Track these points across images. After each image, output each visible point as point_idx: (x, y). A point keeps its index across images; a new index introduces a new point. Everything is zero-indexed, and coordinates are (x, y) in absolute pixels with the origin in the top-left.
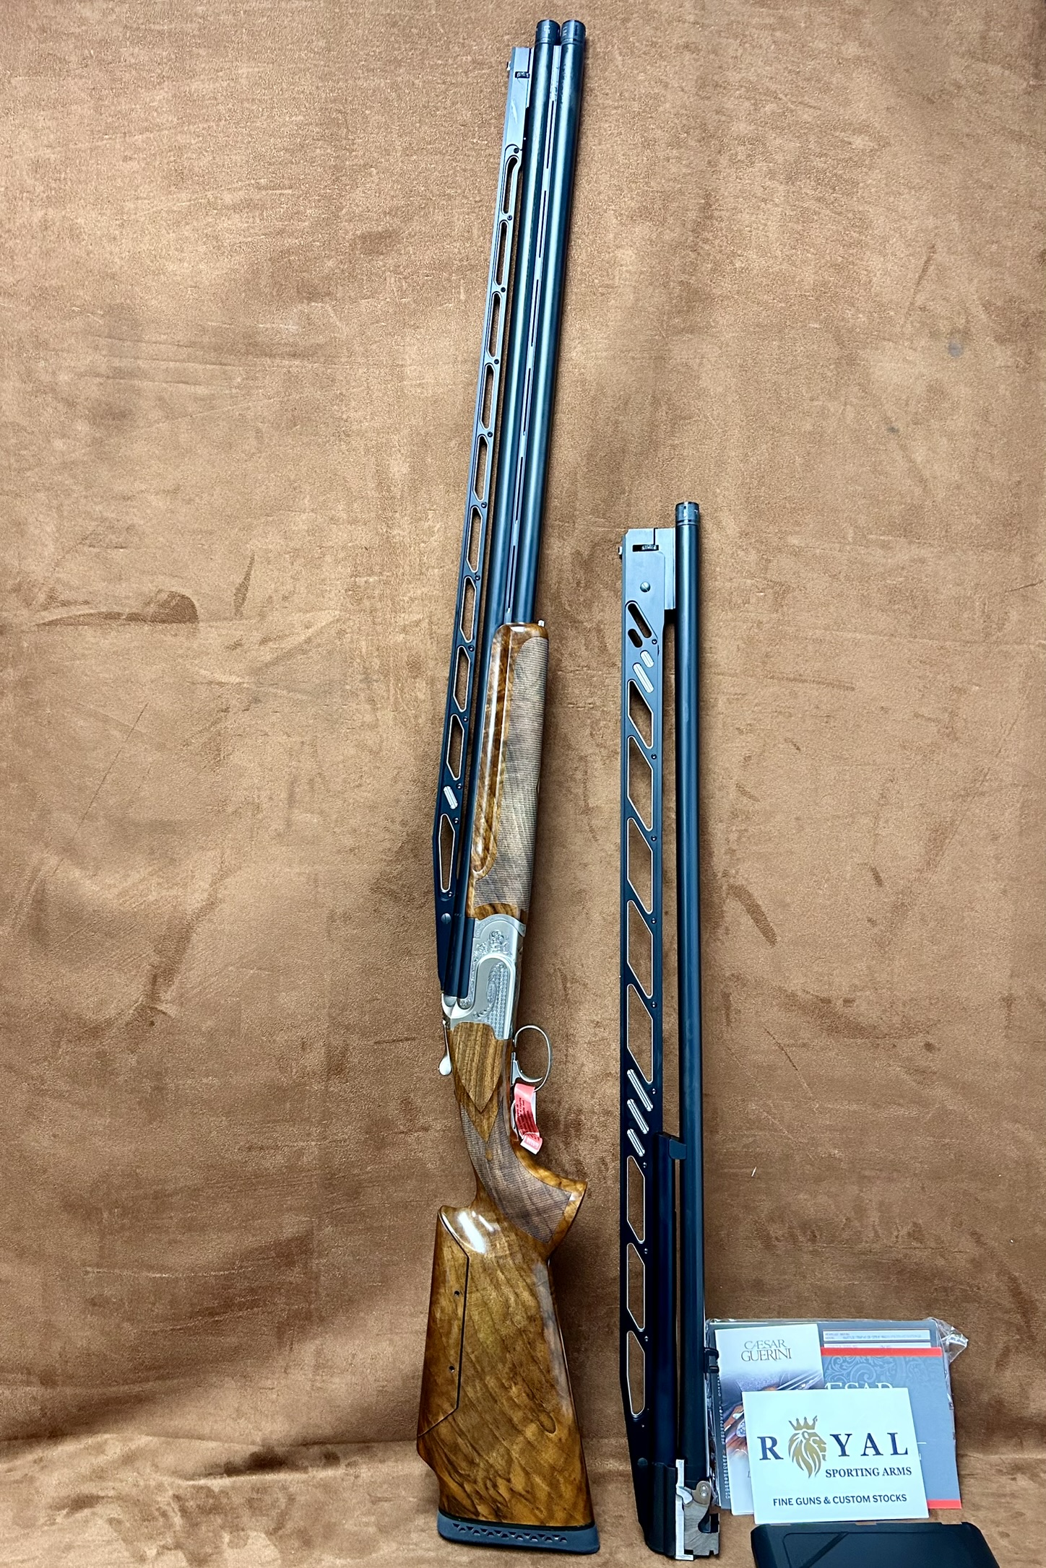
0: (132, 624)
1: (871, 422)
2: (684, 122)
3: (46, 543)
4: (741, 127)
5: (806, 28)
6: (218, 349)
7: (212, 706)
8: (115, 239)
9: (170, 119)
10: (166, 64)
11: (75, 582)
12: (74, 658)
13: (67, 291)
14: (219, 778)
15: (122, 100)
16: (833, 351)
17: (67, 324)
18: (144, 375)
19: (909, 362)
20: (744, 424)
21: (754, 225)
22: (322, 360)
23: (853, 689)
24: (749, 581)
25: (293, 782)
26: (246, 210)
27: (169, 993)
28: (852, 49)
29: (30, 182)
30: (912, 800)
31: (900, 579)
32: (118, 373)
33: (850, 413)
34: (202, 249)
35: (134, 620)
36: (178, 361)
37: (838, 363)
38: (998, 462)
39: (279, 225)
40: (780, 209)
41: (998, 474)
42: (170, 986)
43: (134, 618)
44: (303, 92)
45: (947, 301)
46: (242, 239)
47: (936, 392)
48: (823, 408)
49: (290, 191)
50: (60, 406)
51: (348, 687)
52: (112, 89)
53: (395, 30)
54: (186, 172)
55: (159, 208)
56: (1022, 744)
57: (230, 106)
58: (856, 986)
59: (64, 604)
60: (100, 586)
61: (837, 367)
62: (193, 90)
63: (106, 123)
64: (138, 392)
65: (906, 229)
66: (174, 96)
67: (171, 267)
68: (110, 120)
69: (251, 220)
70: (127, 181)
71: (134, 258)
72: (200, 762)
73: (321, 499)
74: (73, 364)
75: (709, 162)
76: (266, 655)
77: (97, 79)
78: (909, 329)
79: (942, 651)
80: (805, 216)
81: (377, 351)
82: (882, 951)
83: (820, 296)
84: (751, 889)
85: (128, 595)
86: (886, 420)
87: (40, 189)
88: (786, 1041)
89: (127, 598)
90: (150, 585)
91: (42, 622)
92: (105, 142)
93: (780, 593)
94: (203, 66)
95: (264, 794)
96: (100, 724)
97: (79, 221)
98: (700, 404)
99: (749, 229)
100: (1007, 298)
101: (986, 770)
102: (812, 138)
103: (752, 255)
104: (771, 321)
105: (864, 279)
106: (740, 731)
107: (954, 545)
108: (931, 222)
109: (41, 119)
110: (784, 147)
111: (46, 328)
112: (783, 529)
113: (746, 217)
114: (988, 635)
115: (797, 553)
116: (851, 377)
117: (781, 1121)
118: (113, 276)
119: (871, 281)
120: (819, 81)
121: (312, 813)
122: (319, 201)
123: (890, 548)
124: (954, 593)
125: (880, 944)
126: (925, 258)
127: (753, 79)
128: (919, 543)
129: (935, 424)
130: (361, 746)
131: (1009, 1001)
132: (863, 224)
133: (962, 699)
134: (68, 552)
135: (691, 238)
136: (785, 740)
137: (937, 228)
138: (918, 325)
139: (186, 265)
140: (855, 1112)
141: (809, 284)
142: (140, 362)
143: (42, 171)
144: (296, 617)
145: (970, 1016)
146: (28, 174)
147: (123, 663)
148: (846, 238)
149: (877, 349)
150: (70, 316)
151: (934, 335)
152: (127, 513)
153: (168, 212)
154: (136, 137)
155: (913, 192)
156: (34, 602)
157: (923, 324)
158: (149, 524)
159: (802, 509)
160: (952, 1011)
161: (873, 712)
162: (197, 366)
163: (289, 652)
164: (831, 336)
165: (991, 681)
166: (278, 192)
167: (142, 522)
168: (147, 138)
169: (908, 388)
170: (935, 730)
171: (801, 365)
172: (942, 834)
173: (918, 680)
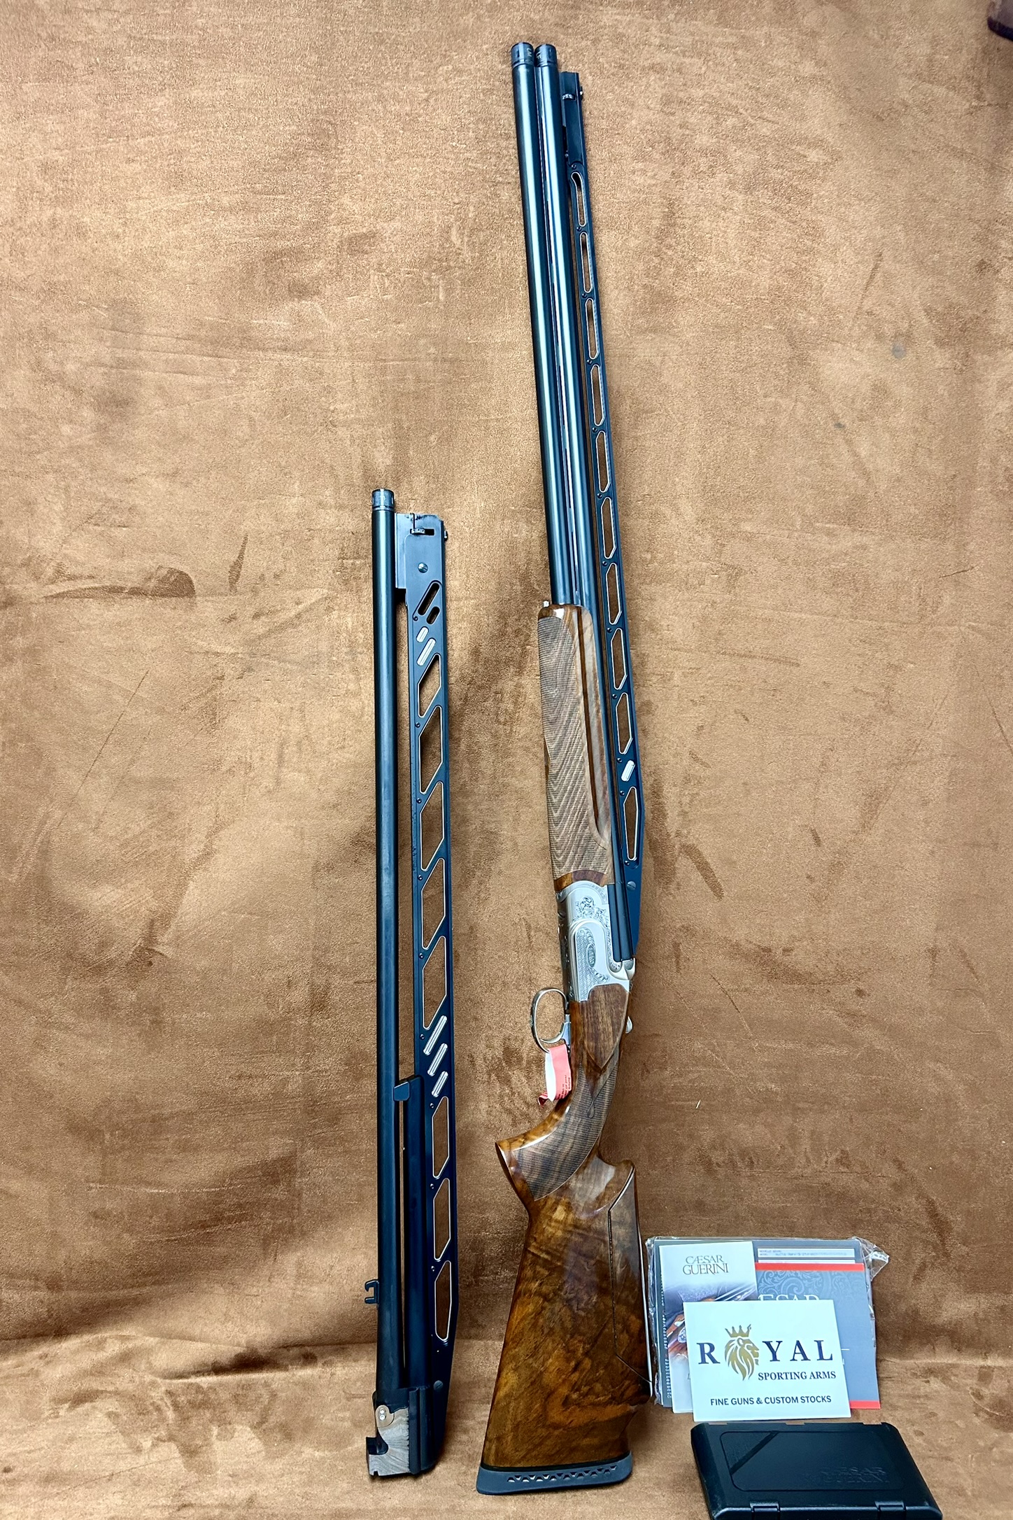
0: (134, 598)
1: (819, 418)
2: (650, 137)
3: (55, 521)
4: (703, 140)
5: (766, 46)
6: (214, 342)
7: (209, 673)
8: (118, 236)
9: (171, 124)
10: (167, 72)
11: (81, 557)
12: (80, 628)
13: (74, 286)
14: (215, 740)
15: (126, 105)
16: (786, 351)
17: (74, 317)
18: (145, 365)
19: (856, 363)
20: (702, 417)
21: (715, 233)
22: (311, 354)
23: (798, 665)
24: (704, 564)
25: (283, 744)
26: (242, 212)
27: (166, 936)
28: (808, 68)
29: (39, 183)
30: (850, 768)
31: (843, 564)
32: (121, 364)
33: (800, 410)
34: (199, 247)
35: (136, 593)
36: (177, 352)
37: (790, 363)
38: (935, 457)
39: (273, 227)
40: (739, 217)
41: (936, 467)
42: (167, 929)
43: (136, 592)
44: (296, 104)
45: (892, 306)
46: (237, 239)
47: (880, 390)
48: (776, 404)
49: (283, 197)
50: (67, 393)
51: (334, 658)
52: (116, 95)
53: (383, 48)
54: (185, 174)
55: (159, 207)
56: (951, 718)
57: (228, 114)
58: (795, 937)
59: (72, 578)
60: (104, 562)
61: (789, 366)
62: (193, 98)
63: (111, 127)
64: (139, 381)
65: (855, 238)
66: (175, 103)
67: (171, 264)
68: (114, 124)
69: (246, 222)
70: (129, 181)
71: (137, 256)
72: (197, 724)
73: (310, 484)
74: (79, 355)
75: (673, 173)
76: (260, 627)
77: (103, 85)
78: (856, 332)
79: (881, 631)
80: (761, 224)
81: (362, 346)
82: (819, 905)
83: (774, 300)
84: (701, 848)
85: (131, 569)
86: (834, 416)
87: (48, 188)
88: (731, 986)
89: (129, 573)
90: (150, 561)
91: (49, 594)
92: (109, 145)
93: (734, 575)
94: (202, 75)
95: (256, 755)
96: (104, 689)
97: (85, 220)
98: (661, 399)
99: (709, 235)
100: (947, 304)
101: (918, 742)
102: (770, 151)
103: (712, 259)
104: (729, 322)
105: (815, 283)
106: (695, 704)
107: (894, 534)
108: (878, 232)
109: (50, 123)
110: (743, 159)
111: (54, 321)
112: (737, 516)
113: (706, 224)
114: (922, 617)
115: (749, 538)
116: (802, 376)
117: (724, 1058)
118: (117, 273)
119: (822, 286)
120: (777, 97)
121: (299, 772)
122: (310, 206)
123: (834, 535)
124: (893, 578)
125: (818, 899)
126: (872, 266)
127: (717, 95)
128: (862, 531)
129: (879, 421)
130: (344, 711)
131: (933, 953)
132: (815, 232)
133: (898, 676)
134: (74, 530)
135: (655, 245)
136: (735, 711)
137: (884, 237)
138: (865, 328)
139: (184, 262)
140: (791, 1050)
141: (765, 288)
142: (141, 353)
143: (50, 172)
144: (287, 594)
145: (898, 965)
146: (38, 175)
147: (124, 634)
148: (799, 245)
149: (826, 350)
150: (76, 309)
151: (880, 337)
152: (129, 494)
153: (168, 211)
154: (139, 140)
155: (863, 204)
156: (43, 576)
157: (870, 327)
158: (150, 505)
159: (754, 498)
160: (882, 960)
161: (816, 687)
162: (197, 359)
163: (280, 626)
164: (784, 337)
165: (924, 659)
166: (271, 196)
167: (143, 503)
168: (149, 141)
169: (854, 387)
170: (873, 703)
171: (756, 364)
172: (877, 799)
173: (858, 658)
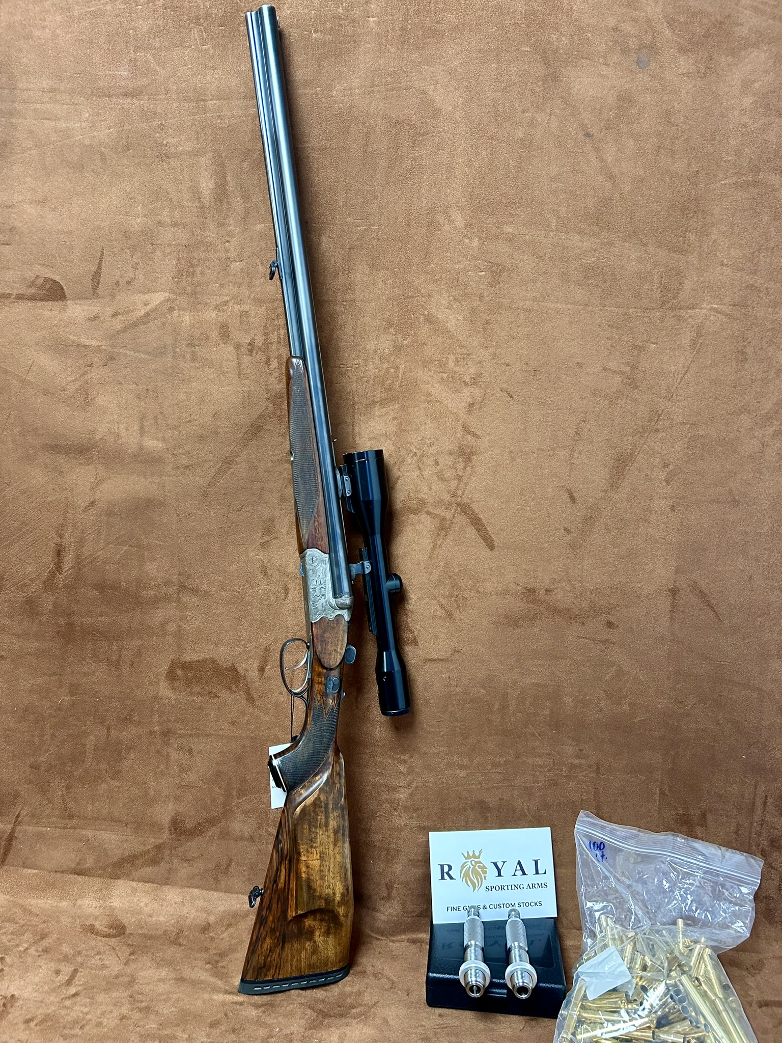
0: (20, 302)
1: (571, 129)
6: (71, 93)
7: (81, 362)
14: (88, 415)
16: (541, 70)
18: (19, 114)
19: (603, 77)
22: (146, 97)
25: (143, 418)
30: (600, 436)
31: (593, 259)
33: (554, 124)
35: (21, 299)
36: (43, 103)
37: (545, 81)
45: (636, 22)
47: (626, 99)
48: (533, 119)
51: (178, 350)
58: (554, 580)
61: (544, 83)
73: (150, 206)
76: (117, 325)
78: (603, 48)
79: (626, 317)
81: (186, 89)
82: (575, 553)
84: (474, 506)
85: (15, 279)
86: (583, 127)
89: (15, 282)
90: (27, 272)
93: (498, 271)
96: (3, 375)
98: (434, 122)
100: (689, 14)
101: (660, 412)
106: (466, 384)
112: (500, 220)
114: (663, 303)
115: (511, 239)
116: (556, 91)
119: (572, 8)
121: (158, 440)
123: (584, 234)
124: (636, 269)
125: (573, 546)
129: (623, 129)
130: (189, 393)
131: (674, 592)
133: (642, 356)
136: (501, 390)
138: (611, 43)
142: (15, 105)
144: (138, 298)
145: (642, 601)
149: (576, 67)
151: (625, 51)
152: (10, 218)
157: (616, 42)
158: (26, 226)
159: (515, 203)
160: (628, 597)
161: (570, 367)
162: (57, 106)
163: (133, 323)
164: (538, 57)
165: (665, 340)
167: (20, 225)
169: (602, 99)
170: (620, 379)
171: (515, 83)
172: (624, 462)
173: (607, 341)
